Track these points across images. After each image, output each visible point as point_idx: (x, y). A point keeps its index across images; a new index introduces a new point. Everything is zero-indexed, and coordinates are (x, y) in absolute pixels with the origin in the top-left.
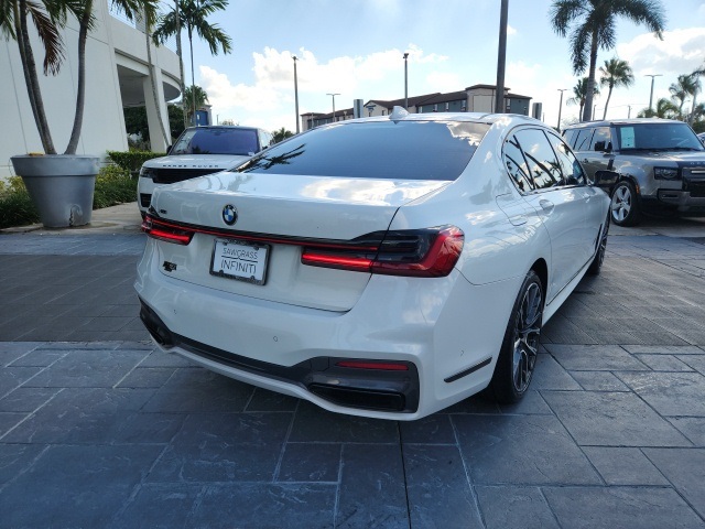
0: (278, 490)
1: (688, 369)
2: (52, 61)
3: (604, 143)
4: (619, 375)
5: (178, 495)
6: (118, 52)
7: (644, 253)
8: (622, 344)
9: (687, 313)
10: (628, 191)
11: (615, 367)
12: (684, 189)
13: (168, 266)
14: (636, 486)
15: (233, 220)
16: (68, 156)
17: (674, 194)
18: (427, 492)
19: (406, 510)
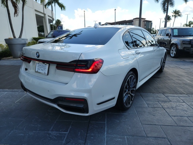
0: (49, 134)
1: (182, 101)
2: (16, 13)
3: (169, 34)
4: (160, 103)
5: (22, 134)
6: (36, 10)
7: (178, 66)
8: (163, 93)
9: (186, 84)
10: (175, 48)
11: (160, 100)
12: (191, 47)
13: (26, 69)
14: (156, 137)
15: (38, 57)
16: (19, 39)
17: (188, 49)
18: (92, 136)
19: (84, 142)
